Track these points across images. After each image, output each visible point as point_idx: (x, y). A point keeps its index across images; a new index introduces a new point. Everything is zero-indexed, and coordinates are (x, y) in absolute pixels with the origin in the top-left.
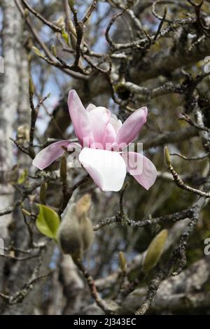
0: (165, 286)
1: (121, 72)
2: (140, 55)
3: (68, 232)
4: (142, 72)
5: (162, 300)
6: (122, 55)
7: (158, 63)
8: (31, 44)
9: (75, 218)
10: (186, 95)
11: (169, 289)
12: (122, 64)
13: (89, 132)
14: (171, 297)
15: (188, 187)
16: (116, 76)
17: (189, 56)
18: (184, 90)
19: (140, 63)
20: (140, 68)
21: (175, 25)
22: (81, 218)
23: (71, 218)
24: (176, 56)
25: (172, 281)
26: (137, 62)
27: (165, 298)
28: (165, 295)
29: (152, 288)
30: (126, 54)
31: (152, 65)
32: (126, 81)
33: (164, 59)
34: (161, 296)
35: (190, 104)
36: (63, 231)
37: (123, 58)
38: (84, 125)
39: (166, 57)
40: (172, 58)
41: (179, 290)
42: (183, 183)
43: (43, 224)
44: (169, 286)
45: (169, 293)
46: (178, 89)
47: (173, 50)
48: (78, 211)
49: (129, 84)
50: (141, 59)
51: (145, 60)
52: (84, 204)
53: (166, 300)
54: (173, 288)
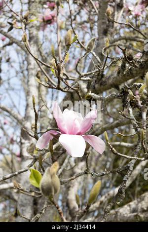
0: (126, 208)
1: (88, 88)
2: (100, 77)
3: (45, 184)
4: (102, 86)
5: (124, 217)
6: (88, 78)
7: (110, 81)
8: (40, 75)
9: (49, 176)
10: (123, 99)
11: (128, 210)
12: (88, 83)
13: (64, 125)
14: (129, 215)
15: (119, 154)
16: (86, 90)
17: (128, 75)
18: (122, 96)
19: (100, 82)
20: (101, 84)
21: (115, 60)
22: (52, 176)
23: (47, 176)
24: (120, 76)
25: (130, 206)
26: (99, 81)
27: (126, 215)
28: (126, 214)
29: (106, 212)
30: (90, 78)
31: (107, 82)
32: (92, 93)
33: (114, 78)
34: (124, 214)
35: (125, 104)
36: (43, 183)
37: (88, 80)
38: (62, 121)
39: (115, 77)
40: (118, 77)
41: (134, 211)
42: (116, 152)
43: (33, 180)
44: (128, 208)
45: (128, 213)
46: (118, 96)
47: (119, 73)
48: (51, 172)
49: (93, 94)
50: (101, 79)
51: (104, 79)
52: (54, 168)
53: (126, 217)
54: (130, 210)
